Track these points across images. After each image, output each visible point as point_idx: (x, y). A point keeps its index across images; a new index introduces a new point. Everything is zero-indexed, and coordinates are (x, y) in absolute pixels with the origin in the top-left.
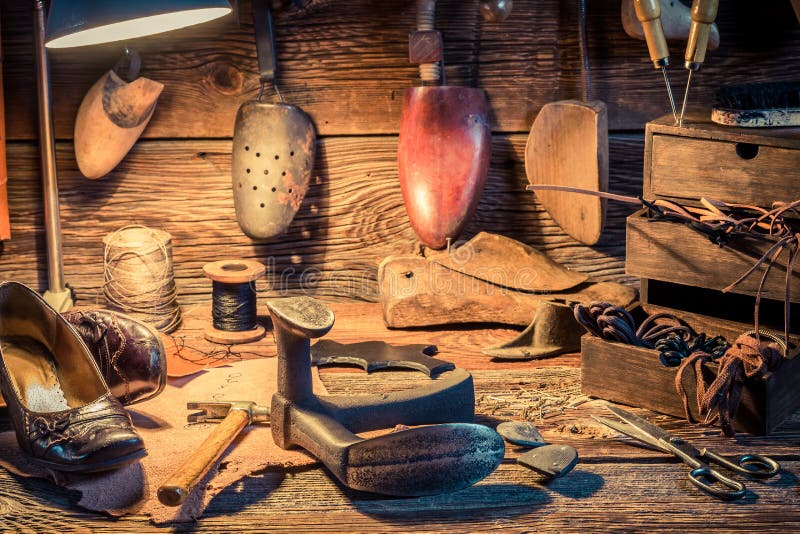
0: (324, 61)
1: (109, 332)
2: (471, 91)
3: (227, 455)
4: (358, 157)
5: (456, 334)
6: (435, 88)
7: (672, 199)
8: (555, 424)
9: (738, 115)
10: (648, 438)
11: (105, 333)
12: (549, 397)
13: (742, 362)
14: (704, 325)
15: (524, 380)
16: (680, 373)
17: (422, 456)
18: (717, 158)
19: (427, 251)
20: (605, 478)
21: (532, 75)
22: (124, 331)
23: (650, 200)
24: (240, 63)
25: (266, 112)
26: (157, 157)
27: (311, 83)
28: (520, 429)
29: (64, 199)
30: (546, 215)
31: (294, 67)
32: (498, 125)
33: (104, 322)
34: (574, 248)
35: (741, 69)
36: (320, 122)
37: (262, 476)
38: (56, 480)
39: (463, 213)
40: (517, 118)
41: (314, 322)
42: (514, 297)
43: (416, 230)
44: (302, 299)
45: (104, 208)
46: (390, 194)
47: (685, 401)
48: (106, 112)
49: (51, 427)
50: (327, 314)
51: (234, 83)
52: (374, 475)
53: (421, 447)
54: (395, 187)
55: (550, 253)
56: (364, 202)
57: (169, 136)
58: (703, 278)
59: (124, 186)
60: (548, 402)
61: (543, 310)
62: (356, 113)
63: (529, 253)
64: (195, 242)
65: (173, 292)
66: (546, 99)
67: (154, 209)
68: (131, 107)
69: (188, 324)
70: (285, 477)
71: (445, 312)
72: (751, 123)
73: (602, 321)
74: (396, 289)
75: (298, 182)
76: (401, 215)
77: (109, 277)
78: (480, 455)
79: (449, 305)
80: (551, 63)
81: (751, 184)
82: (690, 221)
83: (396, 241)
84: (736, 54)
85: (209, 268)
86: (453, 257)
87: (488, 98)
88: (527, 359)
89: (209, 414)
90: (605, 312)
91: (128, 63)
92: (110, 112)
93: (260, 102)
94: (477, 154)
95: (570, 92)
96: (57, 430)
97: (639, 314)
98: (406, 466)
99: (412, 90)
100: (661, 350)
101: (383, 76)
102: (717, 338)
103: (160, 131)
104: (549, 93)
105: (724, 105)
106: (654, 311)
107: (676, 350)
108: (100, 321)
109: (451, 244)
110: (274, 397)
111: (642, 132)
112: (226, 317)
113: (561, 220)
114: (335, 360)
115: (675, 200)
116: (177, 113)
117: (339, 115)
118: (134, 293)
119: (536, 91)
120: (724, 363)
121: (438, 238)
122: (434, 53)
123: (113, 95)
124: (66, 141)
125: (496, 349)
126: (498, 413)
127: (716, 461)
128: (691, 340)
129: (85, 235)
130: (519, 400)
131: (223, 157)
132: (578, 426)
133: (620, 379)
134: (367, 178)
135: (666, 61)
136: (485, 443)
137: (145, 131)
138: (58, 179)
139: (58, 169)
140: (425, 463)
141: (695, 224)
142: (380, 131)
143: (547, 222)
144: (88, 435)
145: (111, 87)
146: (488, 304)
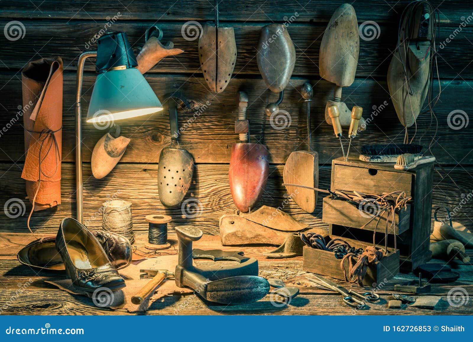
0: (198, 131)
1: (108, 240)
2: (261, 146)
3: (157, 288)
4: (212, 173)
5: (252, 248)
6: (245, 144)
7: (342, 191)
8: (291, 282)
9: (370, 157)
10: (328, 286)
11: (107, 240)
12: (289, 272)
13: (368, 257)
14: (355, 244)
15: (280, 265)
16: (342, 261)
17: (236, 288)
18: (361, 175)
19: (241, 213)
20: (310, 300)
21: (287, 140)
22: (115, 239)
23: (333, 192)
24: (163, 131)
25: (173, 152)
26: (125, 171)
27: (192, 141)
28: (277, 282)
29: (84, 188)
30: (292, 200)
31: (186, 134)
32: (272, 160)
33: (106, 236)
34: (304, 214)
35: (375, 139)
36: (196, 157)
37: (172, 295)
38: (89, 296)
39: (256, 197)
40: (280, 158)
41: (195, 235)
42: (277, 233)
43: (236, 204)
44: (189, 226)
45: (101, 192)
46: (225, 189)
47: (344, 272)
48: (106, 150)
49: (87, 274)
50: (200, 232)
51: (160, 140)
52: (217, 296)
53: (236, 285)
54: (227, 186)
55: (294, 216)
56: (214, 192)
57: (131, 162)
58: (353, 224)
59: (111, 183)
60: (289, 274)
61: (289, 238)
62: (211, 154)
63: (284, 215)
64: (140, 208)
65: (132, 228)
66: (292, 150)
67: (124, 193)
68: (117, 149)
69: (137, 242)
70: (181, 297)
71: (247, 239)
72: (375, 160)
73: (311, 240)
74: (227, 229)
75: (186, 183)
76: (229, 199)
77: (105, 220)
78: (260, 289)
79: (249, 236)
80: (295, 135)
81: (374, 186)
82: (348, 200)
83: (227, 210)
84: (374, 133)
85: (147, 217)
86: (251, 216)
87: (268, 148)
88: (281, 258)
89: (149, 274)
90: (313, 236)
91: (115, 130)
92: (107, 150)
93: (171, 148)
94: (263, 172)
95: (303, 148)
96: (90, 276)
97: (328, 239)
98: (230, 292)
99: (236, 145)
100: (336, 252)
101: (223, 138)
102: (360, 249)
103: (127, 159)
104: (294, 148)
105: (364, 153)
106: (334, 238)
107: (341, 252)
108: (105, 235)
109: (251, 211)
110: (177, 267)
111: (331, 165)
112: (154, 238)
113: (298, 202)
114: (201, 256)
115: (344, 192)
116: (135, 152)
117: (204, 155)
118: (116, 227)
119: (288, 146)
120: (360, 257)
121: (245, 208)
122: (245, 129)
123: (109, 143)
124: (87, 163)
125: (268, 253)
126: (268, 277)
127: (355, 295)
128: (348, 249)
129: (93, 203)
130: (277, 273)
131: (154, 171)
132: (300, 282)
133: (318, 265)
134: (215, 182)
135: (341, 134)
136: (262, 284)
137: (121, 160)
138: (83, 180)
139: (83, 175)
140: (237, 291)
141: (350, 201)
142: (221, 162)
143: (292, 203)
144: (102, 278)
145: (108, 139)
146: (266, 236)
